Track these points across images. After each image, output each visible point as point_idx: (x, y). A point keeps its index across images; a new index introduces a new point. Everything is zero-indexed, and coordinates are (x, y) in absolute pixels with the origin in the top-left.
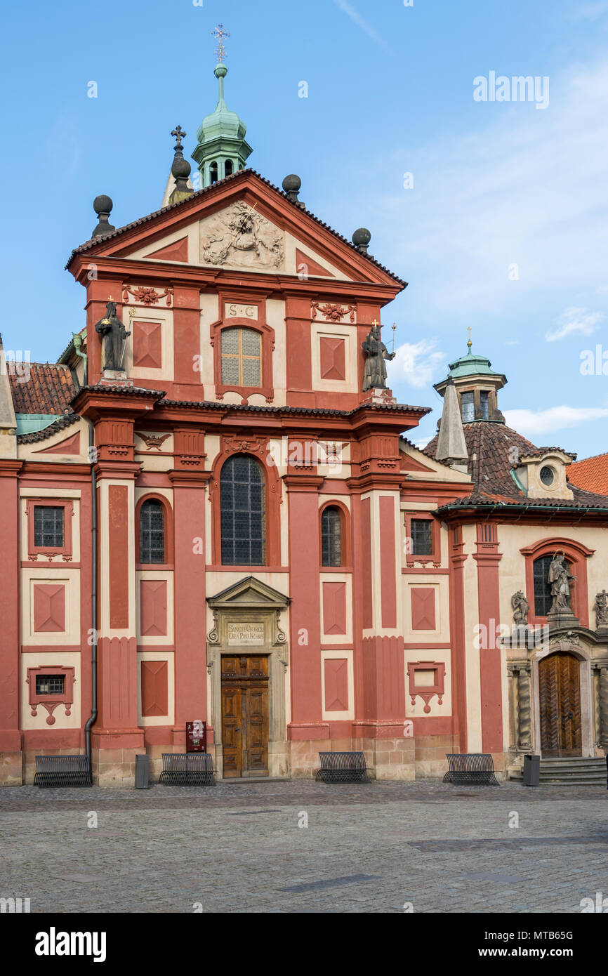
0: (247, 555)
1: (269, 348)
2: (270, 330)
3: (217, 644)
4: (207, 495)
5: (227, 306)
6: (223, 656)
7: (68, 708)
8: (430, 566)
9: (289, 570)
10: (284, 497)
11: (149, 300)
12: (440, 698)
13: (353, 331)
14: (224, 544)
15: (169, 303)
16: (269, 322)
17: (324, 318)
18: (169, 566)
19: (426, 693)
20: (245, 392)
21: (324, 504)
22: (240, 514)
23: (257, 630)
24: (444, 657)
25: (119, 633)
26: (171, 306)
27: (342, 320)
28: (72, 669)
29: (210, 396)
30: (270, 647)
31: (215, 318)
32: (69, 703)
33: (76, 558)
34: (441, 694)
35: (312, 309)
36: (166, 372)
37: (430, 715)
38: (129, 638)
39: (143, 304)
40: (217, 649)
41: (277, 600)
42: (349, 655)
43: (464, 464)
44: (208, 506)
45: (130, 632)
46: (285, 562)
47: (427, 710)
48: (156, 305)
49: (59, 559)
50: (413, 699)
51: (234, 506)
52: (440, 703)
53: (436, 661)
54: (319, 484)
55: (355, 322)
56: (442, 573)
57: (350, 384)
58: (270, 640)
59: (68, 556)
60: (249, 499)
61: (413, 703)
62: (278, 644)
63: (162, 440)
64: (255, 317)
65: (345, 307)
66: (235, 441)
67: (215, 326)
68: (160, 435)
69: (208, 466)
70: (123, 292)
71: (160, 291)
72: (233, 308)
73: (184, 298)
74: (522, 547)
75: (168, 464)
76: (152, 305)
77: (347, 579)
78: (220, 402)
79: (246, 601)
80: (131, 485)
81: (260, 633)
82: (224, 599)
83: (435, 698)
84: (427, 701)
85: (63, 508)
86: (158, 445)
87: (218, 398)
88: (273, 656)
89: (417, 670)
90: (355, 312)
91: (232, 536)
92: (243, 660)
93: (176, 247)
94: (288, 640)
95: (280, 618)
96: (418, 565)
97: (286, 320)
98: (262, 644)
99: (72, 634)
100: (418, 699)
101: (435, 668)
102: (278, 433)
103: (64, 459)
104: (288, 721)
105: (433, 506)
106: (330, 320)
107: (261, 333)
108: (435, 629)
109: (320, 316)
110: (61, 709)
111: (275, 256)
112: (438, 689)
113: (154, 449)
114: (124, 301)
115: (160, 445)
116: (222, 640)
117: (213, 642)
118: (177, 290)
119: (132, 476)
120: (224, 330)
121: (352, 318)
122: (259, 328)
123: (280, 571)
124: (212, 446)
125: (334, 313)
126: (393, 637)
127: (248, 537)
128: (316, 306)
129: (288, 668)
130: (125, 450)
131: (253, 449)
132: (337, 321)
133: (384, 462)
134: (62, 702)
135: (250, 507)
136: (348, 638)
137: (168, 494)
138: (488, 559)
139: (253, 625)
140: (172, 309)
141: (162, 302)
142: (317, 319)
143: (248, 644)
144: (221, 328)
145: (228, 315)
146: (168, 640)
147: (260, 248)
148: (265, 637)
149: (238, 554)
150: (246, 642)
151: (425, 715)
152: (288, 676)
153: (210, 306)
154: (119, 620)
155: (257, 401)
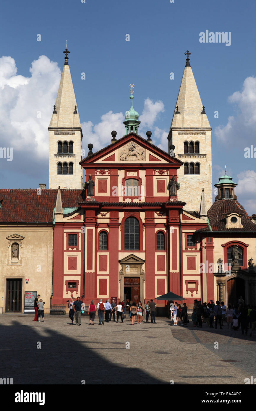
0: (134, 247)
1: (140, 184)
2: (141, 179)
3: (122, 274)
4: (120, 229)
5: (127, 173)
6: (125, 278)
7: (77, 292)
8: (194, 249)
9: (145, 252)
10: (144, 230)
11: (103, 173)
12: (197, 292)
13: (168, 178)
14: (126, 244)
15: (109, 173)
16: (140, 177)
17: (158, 174)
18: (108, 251)
19: (192, 290)
20: (132, 198)
21: (157, 231)
22: (131, 234)
23: (136, 270)
24: (198, 279)
25: (90, 271)
26: (110, 174)
27: (164, 174)
28: (78, 281)
29: (121, 200)
30: (139, 275)
31: (123, 177)
32: (77, 291)
33: (80, 249)
34: (197, 290)
35: (154, 172)
36: (108, 194)
37: (193, 297)
38: (92, 272)
39: (101, 174)
40: (122, 275)
41: (141, 261)
42: (165, 278)
43: (206, 217)
44: (120, 233)
45: (93, 271)
46: (144, 249)
47: (192, 295)
48: (105, 174)
49: (75, 249)
50: (187, 292)
51: (129, 232)
52: (197, 293)
53: (195, 280)
54: (155, 225)
55: (168, 175)
56: (198, 252)
57: (166, 194)
58: (139, 273)
59: (78, 248)
60: (134, 230)
61: (187, 293)
62: (141, 274)
63: (106, 214)
64: (136, 175)
65: (165, 170)
66: (129, 213)
67: (123, 179)
68: (105, 212)
69: (120, 221)
70: (95, 172)
71: (106, 170)
72: (129, 173)
73: (113, 172)
74: (222, 244)
75: (108, 221)
76: (104, 174)
77: (165, 254)
78: (124, 202)
79: (131, 261)
80: (94, 228)
81: (136, 271)
82: (124, 261)
83: (195, 292)
84: (192, 292)
85: (76, 235)
86: (105, 216)
87: (124, 200)
88: (141, 277)
89: (189, 283)
90: (168, 172)
91: (129, 241)
92: (132, 279)
93: (111, 157)
94: (145, 273)
95: (142, 266)
96: (189, 249)
97: (146, 176)
98: (137, 274)
99: (78, 271)
100: (189, 292)
101: (195, 282)
102: (143, 211)
103: (77, 221)
104: (145, 297)
105: (194, 231)
106: (160, 175)
107: (138, 180)
108: (195, 269)
109: (157, 174)
110: (75, 292)
111: (142, 156)
112: (196, 289)
113: (104, 217)
114: (95, 174)
115: (105, 215)
116: (124, 272)
117: (121, 273)
118: (111, 170)
119: (94, 226)
120: (126, 180)
121: (167, 173)
122: (137, 178)
123: (142, 251)
124: (121, 215)
125: (161, 173)
126: (176, 273)
127: (134, 241)
128: (156, 171)
129: (145, 281)
130: (92, 219)
131: (135, 215)
132: (162, 175)
133: (173, 219)
134: (75, 290)
135: (134, 232)
136: (165, 273)
137: (108, 229)
138: (210, 248)
139: (134, 268)
140: (110, 175)
141: (107, 174)
142: (156, 175)
143: (133, 274)
144: (125, 179)
145: (128, 175)
146: (107, 273)
147: (138, 155)
148: (138, 272)
149: (131, 247)
150: (132, 273)
151: (191, 297)
152: (145, 284)
153: (121, 174)
154: (90, 267)
155: (136, 201)
